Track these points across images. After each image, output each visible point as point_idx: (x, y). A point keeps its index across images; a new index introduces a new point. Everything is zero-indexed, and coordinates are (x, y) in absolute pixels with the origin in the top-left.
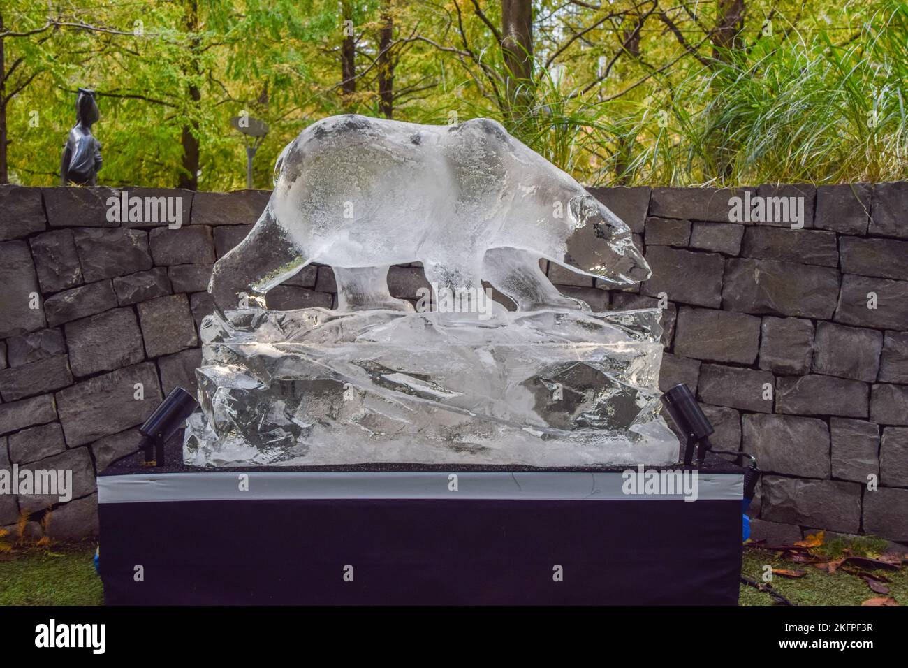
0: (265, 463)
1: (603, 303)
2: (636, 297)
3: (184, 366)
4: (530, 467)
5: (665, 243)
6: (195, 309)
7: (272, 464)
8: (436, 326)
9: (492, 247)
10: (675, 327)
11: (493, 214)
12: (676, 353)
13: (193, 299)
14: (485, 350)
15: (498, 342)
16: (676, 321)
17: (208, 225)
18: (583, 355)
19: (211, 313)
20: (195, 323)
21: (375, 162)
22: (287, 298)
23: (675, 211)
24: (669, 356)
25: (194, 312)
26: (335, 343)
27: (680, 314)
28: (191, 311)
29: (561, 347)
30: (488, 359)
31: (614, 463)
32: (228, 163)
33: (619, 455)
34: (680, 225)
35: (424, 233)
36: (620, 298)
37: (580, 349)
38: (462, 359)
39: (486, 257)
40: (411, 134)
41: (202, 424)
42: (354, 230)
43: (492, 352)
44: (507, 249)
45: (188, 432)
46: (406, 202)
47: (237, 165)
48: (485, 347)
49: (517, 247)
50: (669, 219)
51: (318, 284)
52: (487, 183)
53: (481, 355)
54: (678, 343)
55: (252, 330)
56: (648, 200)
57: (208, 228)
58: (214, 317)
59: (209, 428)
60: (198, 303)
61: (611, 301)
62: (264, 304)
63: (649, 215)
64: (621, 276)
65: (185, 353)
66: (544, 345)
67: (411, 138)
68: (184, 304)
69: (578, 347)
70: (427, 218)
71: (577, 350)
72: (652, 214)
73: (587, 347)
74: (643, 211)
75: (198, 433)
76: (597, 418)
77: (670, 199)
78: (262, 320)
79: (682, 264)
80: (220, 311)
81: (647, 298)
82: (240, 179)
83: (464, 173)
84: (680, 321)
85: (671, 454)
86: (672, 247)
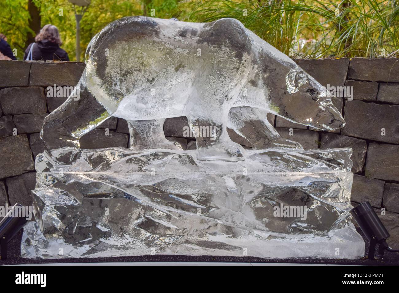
0: (78, 256)
1: (314, 141)
2: (338, 136)
3: (25, 185)
4: (259, 258)
5: (359, 98)
6: (33, 145)
7: (82, 257)
8: (195, 160)
9: (234, 106)
10: (366, 157)
11: (234, 84)
12: (366, 175)
13: (31, 137)
14: (229, 177)
15: (238, 172)
16: (366, 153)
17: (41, 86)
18: (296, 181)
19: (42, 152)
20: (33, 154)
21: (154, 49)
22: (97, 137)
23: (367, 75)
24: (361, 177)
25: (32, 147)
26: (128, 172)
27: (369, 148)
28: (30, 146)
29: (281, 175)
30: (230, 183)
31: (318, 257)
32: (63, 25)
33: (321, 251)
34: (370, 85)
35: (187, 97)
36: (326, 137)
37: (294, 177)
38: (213, 184)
39: (230, 112)
40: (179, 29)
41: (35, 229)
42: (139, 95)
43: (233, 178)
44: (244, 107)
45: (25, 236)
46: (175, 77)
47: (69, 26)
48: (229, 175)
49: (252, 106)
50: (362, 81)
51: (118, 128)
52: (231, 63)
53: (226, 181)
54: (368, 168)
55: (70, 163)
56: (347, 68)
57: (42, 88)
58: (44, 154)
59: (39, 232)
60: (35, 140)
61: (320, 139)
62: (79, 145)
63: (347, 79)
64: (324, 125)
65: (26, 175)
66: (269, 174)
67: (179, 32)
68: (25, 141)
69: (293, 175)
70: (189, 87)
71: (292, 177)
72: (349, 78)
73: (299, 175)
74: (343, 76)
75: (31, 236)
76: (306, 225)
77: (363, 67)
78: (77, 156)
79: (371, 113)
80: (48, 151)
81: (345, 136)
82: (71, 36)
83: (215, 57)
84: (368, 152)
85: (359, 251)
86: (364, 101)
